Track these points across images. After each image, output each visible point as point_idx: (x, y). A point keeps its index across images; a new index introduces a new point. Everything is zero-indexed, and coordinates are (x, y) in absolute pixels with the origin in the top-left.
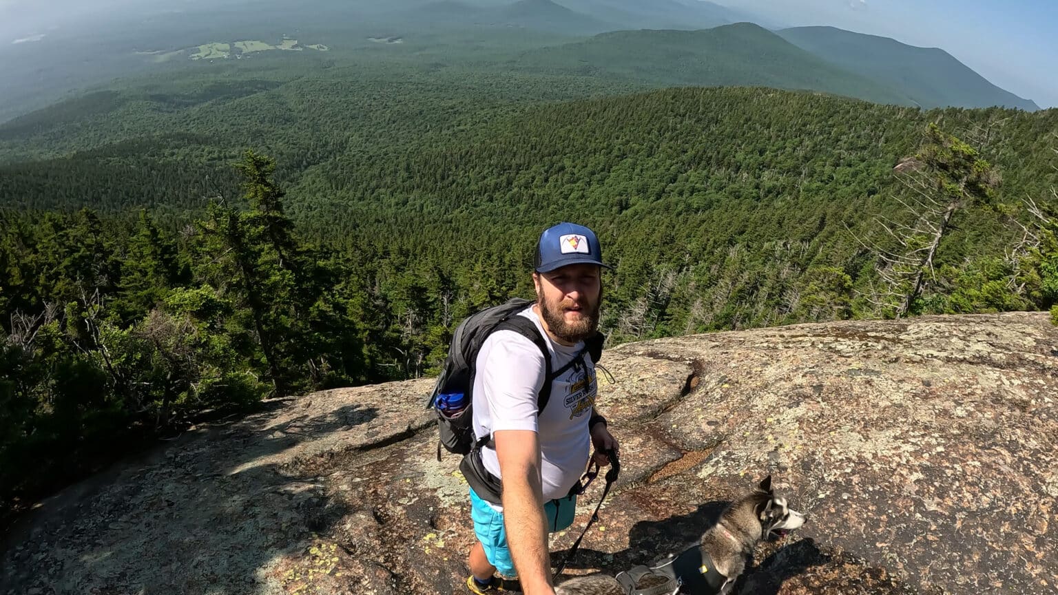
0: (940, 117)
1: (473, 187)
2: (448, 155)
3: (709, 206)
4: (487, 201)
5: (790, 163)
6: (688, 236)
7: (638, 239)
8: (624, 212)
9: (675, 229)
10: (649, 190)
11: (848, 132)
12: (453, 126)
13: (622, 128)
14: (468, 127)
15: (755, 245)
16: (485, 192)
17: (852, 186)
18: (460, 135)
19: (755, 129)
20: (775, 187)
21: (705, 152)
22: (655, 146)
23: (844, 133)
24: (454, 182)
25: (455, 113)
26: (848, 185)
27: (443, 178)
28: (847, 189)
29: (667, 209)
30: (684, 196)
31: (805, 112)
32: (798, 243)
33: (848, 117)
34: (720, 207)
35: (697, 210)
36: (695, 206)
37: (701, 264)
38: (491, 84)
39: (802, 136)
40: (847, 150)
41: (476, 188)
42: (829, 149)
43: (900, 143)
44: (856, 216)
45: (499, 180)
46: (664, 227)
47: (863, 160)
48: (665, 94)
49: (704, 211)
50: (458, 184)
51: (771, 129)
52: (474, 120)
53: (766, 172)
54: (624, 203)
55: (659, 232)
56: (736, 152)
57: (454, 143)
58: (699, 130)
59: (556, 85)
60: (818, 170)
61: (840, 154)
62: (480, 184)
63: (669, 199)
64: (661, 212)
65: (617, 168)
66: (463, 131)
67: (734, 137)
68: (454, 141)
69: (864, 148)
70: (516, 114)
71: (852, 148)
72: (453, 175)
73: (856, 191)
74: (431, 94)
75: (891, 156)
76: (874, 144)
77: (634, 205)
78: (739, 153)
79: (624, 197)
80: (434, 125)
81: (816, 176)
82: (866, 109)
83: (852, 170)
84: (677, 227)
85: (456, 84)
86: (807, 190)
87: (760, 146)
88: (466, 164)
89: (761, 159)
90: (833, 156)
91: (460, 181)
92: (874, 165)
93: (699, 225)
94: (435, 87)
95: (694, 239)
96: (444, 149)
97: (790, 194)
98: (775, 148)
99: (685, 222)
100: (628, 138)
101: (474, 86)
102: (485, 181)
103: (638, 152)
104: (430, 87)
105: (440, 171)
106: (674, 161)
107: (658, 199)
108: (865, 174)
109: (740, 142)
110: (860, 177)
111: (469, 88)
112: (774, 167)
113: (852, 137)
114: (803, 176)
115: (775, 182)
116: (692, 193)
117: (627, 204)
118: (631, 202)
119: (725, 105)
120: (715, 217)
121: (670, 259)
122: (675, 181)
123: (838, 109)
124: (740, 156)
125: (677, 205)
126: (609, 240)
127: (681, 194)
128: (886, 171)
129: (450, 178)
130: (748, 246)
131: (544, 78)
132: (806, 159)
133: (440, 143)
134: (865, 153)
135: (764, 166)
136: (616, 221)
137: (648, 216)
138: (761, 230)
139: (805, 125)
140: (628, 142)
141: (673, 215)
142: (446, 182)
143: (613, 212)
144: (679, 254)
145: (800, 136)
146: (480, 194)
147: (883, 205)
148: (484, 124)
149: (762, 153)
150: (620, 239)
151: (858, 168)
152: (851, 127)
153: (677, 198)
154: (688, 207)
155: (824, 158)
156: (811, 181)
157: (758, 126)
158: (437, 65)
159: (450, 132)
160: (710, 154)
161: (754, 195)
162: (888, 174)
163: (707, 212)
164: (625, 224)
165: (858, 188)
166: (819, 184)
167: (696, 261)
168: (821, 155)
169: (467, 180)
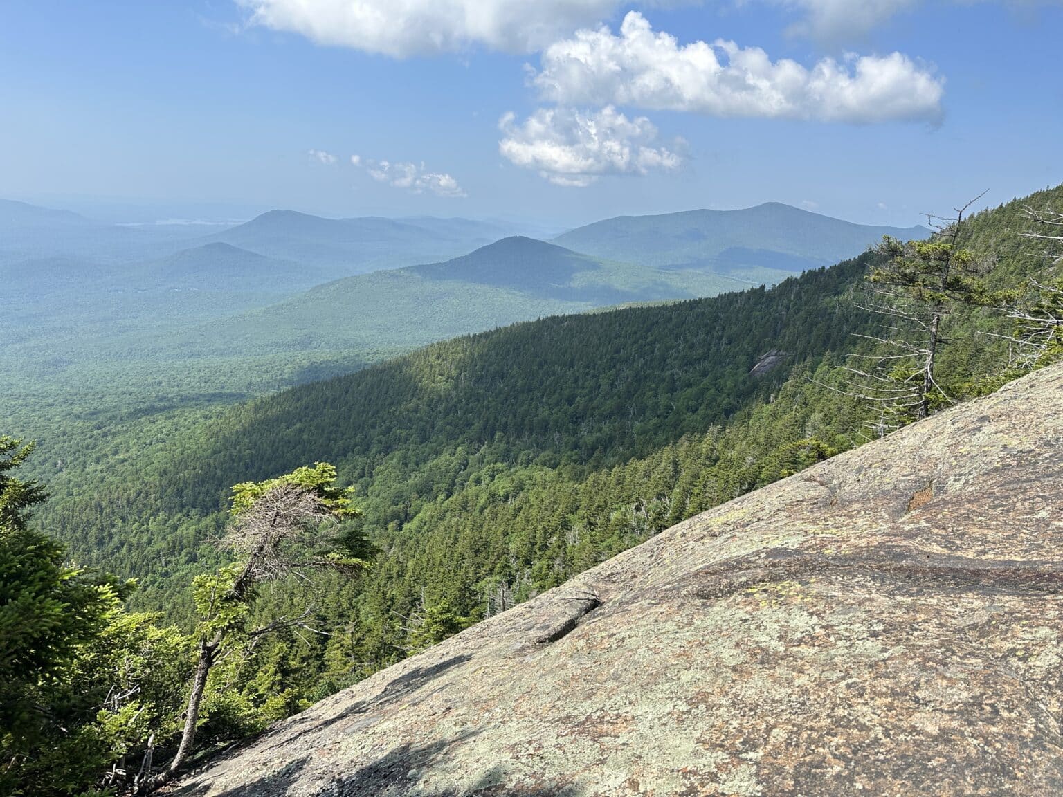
0: (796, 289)
1: (160, 545)
2: (104, 503)
3: (520, 487)
4: (188, 562)
5: (610, 404)
6: (506, 534)
7: (438, 557)
8: (406, 526)
9: (484, 529)
10: (435, 487)
11: (675, 344)
12: (106, 456)
13: (377, 412)
14: (133, 452)
15: (599, 521)
16: (182, 550)
17: (701, 412)
18: (120, 468)
19: (554, 374)
20: (599, 441)
21: (496, 418)
22: (428, 426)
23: (671, 348)
24: (122, 544)
25: (105, 435)
26: (694, 412)
27: (100, 543)
28: (695, 417)
29: (464, 507)
30: (483, 483)
31: (613, 335)
32: (655, 501)
33: (670, 326)
34: (534, 485)
35: (506, 497)
36: (502, 493)
37: (537, 565)
38: (160, 383)
39: (618, 367)
40: (681, 367)
41: (164, 545)
42: (657, 373)
43: (749, 338)
44: (719, 446)
45: (202, 525)
46: (468, 531)
47: (705, 375)
48: (427, 354)
49: (515, 497)
50: (131, 545)
51: (576, 368)
52: (141, 441)
53: (583, 425)
54: (402, 515)
55: (464, 539)
56: (537, 408)
57: (111, 483)
58: (482, 391)
59: (264, 368)
60: (649, 403)
61: (673, 374)
62: (169, 538)
63: (464, 493)
64: (457, 513)
65: (382, 467)
66: (124, 461)
67: (530, 390)
68: (112, 479)
69: (703, 358)
70: (211, 422)
71: (686, 363)
72: (120, 533)
73: (708, 416)
74: (53, 410)
75: (742, 358)
76: (714, 349)
77: (416, 513)
78: (541, 409)
79: (401, 506)
80: (70, 459)
81: (648, 412)
82: (691, 309)
83: (694, 390)
84: (485, 527)
85: (99, 388)
86: (643, 432)
87: (567, 393)
88: (140, 512)
89: (571, 409)
90: (663, 380)
91: (134, 541)
92: (723, 375)
93: (515, 516)
94: (60, 399)
95: (514, 535)
96: (96, 495)
97: (622, 444)
98: (586, 391)
99: (495, 517)
100: (388, 423)
101: (131, 389)
102: (179, 532)
103: (407, 440)
104: (51, 401)
105: (93, 531)
106: (459, 441)
107: (448, 497)
108: (713, 391)
109: (539, 395)
110: (708, 395)
111: (123, 393)
112: (592, 415)
113: (684, 349)
114: (631, 415)
115: (598, 434)
116: (493, 477)
117: (407, 515)
118: (411, 510)
119: (509, 351)
120: (532, 499)
121: (492, 570)
122: (466, 466)
123: (655, 320)
124: (544, 412)
125: (477, 496)
126: (396, 569)
127: (478, 482)
128: (741, 379)
129: (116, 540)
130: (590, 524)
131: (244, 362)
132: (630, 394)
133: (85, 487)
134: (706, 365)
135: (576, 419)
136: (398, 541)
137: (441, 523)
138: (599, 500)
139: (617, 352)
140: (389, 429)
141: (476, 513)
142: (109, 547)
143: (390, 531)
144: (502, 560)
145: (614, 366)
146: (172, 553)
147: (751, 422)
148: (161, 445)
149: (570, 401)
150: (411, 564)
151: (702, 386)
152: (677, 338)
153: (474, 488)
154: (493, 497)
155: (653, 386)
156: (644, 419)
157: (557, 368)
158: (57, 363)
159: (101, 466)
160: (504, 420)
161: (574, 458)
162: (744, 382)
163: (520, 496)
164: (411, 542)
165: (709, 412)
166: (655, 420)
167: (528, 562)
168: (648, 384)
169: (145, 538)
